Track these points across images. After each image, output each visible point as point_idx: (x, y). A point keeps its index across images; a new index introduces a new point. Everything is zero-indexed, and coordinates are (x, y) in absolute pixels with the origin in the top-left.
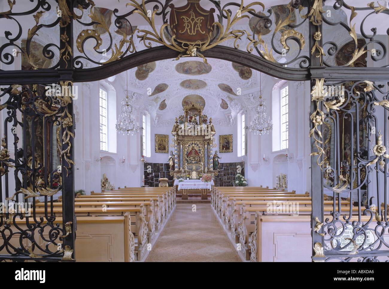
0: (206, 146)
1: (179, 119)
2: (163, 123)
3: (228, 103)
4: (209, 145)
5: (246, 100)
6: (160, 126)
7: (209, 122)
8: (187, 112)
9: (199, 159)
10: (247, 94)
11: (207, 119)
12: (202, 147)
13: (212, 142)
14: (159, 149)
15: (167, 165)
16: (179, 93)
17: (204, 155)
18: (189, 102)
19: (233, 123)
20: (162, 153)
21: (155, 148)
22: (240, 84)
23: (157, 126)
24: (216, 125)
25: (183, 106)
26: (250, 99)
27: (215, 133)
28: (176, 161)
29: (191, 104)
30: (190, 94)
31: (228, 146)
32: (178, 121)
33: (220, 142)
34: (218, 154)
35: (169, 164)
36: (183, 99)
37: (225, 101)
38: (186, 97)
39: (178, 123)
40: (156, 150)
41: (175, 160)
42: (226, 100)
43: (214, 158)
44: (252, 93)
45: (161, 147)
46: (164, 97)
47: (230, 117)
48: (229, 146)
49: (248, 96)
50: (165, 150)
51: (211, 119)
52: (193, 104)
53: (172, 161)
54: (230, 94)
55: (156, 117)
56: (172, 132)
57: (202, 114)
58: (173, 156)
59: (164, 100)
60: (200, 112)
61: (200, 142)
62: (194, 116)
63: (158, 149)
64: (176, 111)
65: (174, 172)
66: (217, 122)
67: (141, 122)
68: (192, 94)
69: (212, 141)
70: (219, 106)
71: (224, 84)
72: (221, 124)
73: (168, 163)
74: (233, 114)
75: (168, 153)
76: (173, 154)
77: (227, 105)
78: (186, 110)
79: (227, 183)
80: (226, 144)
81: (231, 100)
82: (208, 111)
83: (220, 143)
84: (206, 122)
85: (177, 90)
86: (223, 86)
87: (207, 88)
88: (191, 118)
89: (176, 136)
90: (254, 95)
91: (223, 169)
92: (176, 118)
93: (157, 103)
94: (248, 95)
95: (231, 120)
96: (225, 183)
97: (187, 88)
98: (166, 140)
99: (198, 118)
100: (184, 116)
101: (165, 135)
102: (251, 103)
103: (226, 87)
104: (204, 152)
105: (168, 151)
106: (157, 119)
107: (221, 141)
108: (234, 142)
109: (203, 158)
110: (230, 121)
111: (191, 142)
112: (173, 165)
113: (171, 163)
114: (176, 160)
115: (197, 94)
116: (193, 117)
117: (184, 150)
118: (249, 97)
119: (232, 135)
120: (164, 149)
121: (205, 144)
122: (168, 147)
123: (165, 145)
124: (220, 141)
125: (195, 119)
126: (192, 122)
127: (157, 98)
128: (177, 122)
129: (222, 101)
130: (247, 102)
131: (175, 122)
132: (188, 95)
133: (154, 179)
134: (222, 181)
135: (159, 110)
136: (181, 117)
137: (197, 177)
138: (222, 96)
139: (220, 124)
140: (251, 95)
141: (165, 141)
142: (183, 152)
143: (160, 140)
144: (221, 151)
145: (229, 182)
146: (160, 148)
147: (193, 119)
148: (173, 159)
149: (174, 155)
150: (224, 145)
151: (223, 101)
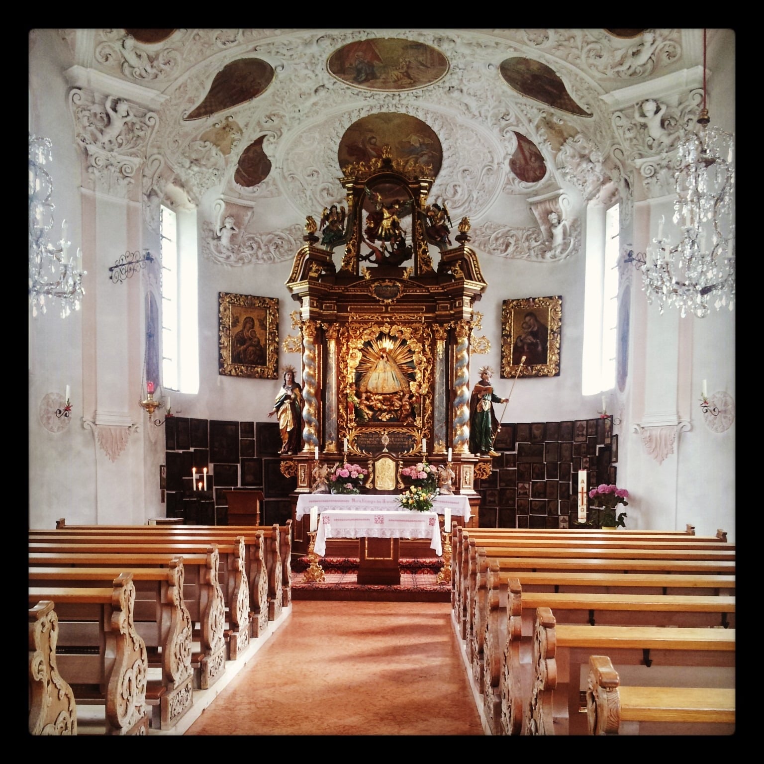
0: (440, 346)
1: (323, 222)
2: (255, 246)
3: (546, 151)
4: (457, 343)
5: (629, 135)
6: (241, 259)
7: (458, 239)
8: (357, 193)
9: (411, 404)
10: (633, 106)
11: (447, 223)
12: (424, 350)
13: (470, 329)
14: (237, 359)
15: (270, 430)
16: (325, 106)
17: (432, 387)
18: (369, 147)
19: (566, 245)
20: (250, 376)
21: (220, 356)
22: (600, 57)
23: (228, 257)
24: (489, 252)
25: (343, 164)
26: (644, 126)
27: (483, 289)
28: (305, 413)
29: (379, 156)
30: (375, 111)
31: (540, 348)
32: (319, 234)
33: (504, 329)
34: (494, 382)
35: (278, 425)
36: (342, 132)
37: (530, 143)
38: (357, 128)
39: (317, 239)
40: (221, 365)
41: (301, 409)
42: (535, 139)
43: (475, 401)
44: (655, 100)
45: (245, 350)
46: (259, 123)
47: (553, 217)
48: (545, 350)
49: (637, 115)
50: (264, 363)
51: (465, 222)
52: (384, 157)
53: (289, 412)
54: (552, 110)
55: (224, 218)
56: (292, 280)
57: (428, 201)
58: (297, 391)
59: (260, 141)
60: (417, 192)
61: (415, 330)
62: (388, 209)
63: (234, 361)
64: (314, 193)
65: (300, 461)
66: (497, 239)
67: (157, 237)
68: (384, 110)
69: (468, 323)
70: (506, 167)
71: (525, 60)
72: (511, 249)
73: (273, 420)
74: (567, 204)
75: (275, 378)
76: (296, 381)
77: (542, 159)
78: (355, 183)
79: (532, 511)
80: (530, 339)
81: (561, 136)
82: (456, 192)
83: (505, 336)
84: (442, 237)
85: (316, 91)
86: (522, 67)
87: (450, 80)
88: (377, 218)
89: (306, 300)
90: (664, 109)
91: (516, 452)
92: (309, 218)
93: (226, 152)
94: (636, 107)
95: (558, 232)
96: (523, 512)
97: (360, 83)
98: (269, 319)
99: (406, 222)
100: (347, 212)
101: (262, 299)
102: (650, 147)
103: (535, 77)
104: (432, 373)
105: (276, 370)
106: (228, 226)
107: (511, 327)
108: (568, 332)
109: (428, 401)
110: (551, 236)
111: (376, 329)
112: (291, 431)
113: (285, 421)
114: (307, 407)
115: (403, 111)
116: (386, 215)
117: (342, 366)
118: (642, 120)
119: (560, 297)
120: (261, 359)
121: (437, 336)
122: (277, 351)
123: (262, 343)
124: (504, 324)
125: (395, 225)
126: (380, 238)
127: (227, 127)
128: (311, 238)
129: (520, 146)
130: (631, 140)
131: (306, 239)
132: (364, 114)
133: (214, 487)
134: (511, 502)
135: (239, 186)
136: (332, 216)
137: (397, 482)
138: (518, 121)
139: (506, 250)
140: (650, 107)
141: (263, 326)
142: (339, 372)
143: (242, 320)
144: (508, 369)
145: (542, 508)
146: (239, 353)
147: (386, 223)
148: (293, 404)
149: (298, 385)
150: (520, 344)
151: (526, 146)
